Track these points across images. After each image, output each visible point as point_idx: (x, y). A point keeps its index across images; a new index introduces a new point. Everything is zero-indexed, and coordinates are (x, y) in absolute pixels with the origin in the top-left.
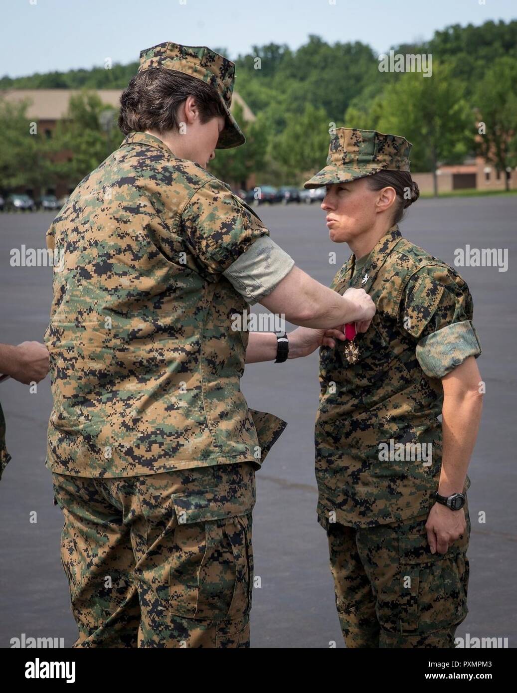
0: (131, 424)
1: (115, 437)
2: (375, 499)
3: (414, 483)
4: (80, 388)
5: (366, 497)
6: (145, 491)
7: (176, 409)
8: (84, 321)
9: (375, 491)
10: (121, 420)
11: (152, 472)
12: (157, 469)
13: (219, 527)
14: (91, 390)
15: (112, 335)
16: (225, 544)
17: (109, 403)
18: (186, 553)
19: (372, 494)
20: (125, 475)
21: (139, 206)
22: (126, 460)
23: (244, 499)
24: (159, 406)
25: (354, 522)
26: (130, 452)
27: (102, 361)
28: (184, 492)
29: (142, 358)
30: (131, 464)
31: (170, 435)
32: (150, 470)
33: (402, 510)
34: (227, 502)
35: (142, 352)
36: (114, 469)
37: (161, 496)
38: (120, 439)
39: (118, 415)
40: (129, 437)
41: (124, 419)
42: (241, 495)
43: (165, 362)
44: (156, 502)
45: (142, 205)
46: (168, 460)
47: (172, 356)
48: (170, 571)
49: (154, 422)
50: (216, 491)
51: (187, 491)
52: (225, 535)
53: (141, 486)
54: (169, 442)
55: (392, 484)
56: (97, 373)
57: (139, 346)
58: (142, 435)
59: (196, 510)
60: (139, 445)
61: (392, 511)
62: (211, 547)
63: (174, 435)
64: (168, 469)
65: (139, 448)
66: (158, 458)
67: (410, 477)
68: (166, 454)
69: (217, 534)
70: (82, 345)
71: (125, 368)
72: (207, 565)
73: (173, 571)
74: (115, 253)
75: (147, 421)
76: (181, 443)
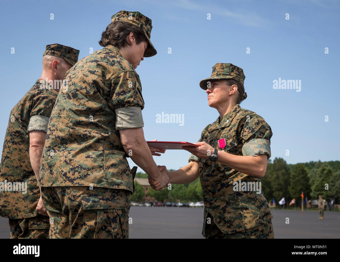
0: (68, 161)
1: (61, 167)
2: (234, 220)
3: (252, 211)
4: (52, 143)
5: (230, 219)
6: (69, 193)
7: (90, 158)
8: (61, 114)
9: (234, 216)
10: (65, 159)
11: (72, 185)
12: (75, 184)
13: (105, 213)
14: (56, 145)
15: (70, 121)
16: (109, 222)
17: (62, 152)
18: (88, 226)
19: (232, 217)
20: (61, 185)
21: (95, 71)
22: (63, 178)
23: (120, 201)
24: (83, 155)
25: (225, 231)
26: (65, 175)
27: (64, 132)
28: (87, 194)
29: (81, 134)
30: (64, 180)
31: (85, 169)
32: (72, 184)
33: (247, 224)
34: (109, 201)
35: (82, 130)
36: (57, 182)
37: (76, 195)
38: (62, 168)
39: (64, 157)
40: (66, 168)
41: (66, 159)
42: (118, 199)
43: (91, 137)
44: (74, 198)
45: (96, 71)
46: (81, 180)
47: (95, 135)
48: (82, 236)
49: (79, 162)
50: (104, 195)
51: (89, 194)
52: (108, 218)
53: (68, 191)
54: (83, 172)
55: (241, 212)
56: (60, 137)
57: (81, 128)
58: (72, 167)
59: (93, 203)
60: (70, 171)
61: (242, 225)
62: (100, 222)
63: (86, 169)
64: (80, 185)
65: (69, 173)
66: (77, 179)
67: (250, 209)
68: (81, 178)
69: (104, 216)
70: (58, 124)
71: (73, 137)
72: (99, 233)
73: (83, 236)
74: (79, 89)
75: (76, 161)
76: (89, 173)
